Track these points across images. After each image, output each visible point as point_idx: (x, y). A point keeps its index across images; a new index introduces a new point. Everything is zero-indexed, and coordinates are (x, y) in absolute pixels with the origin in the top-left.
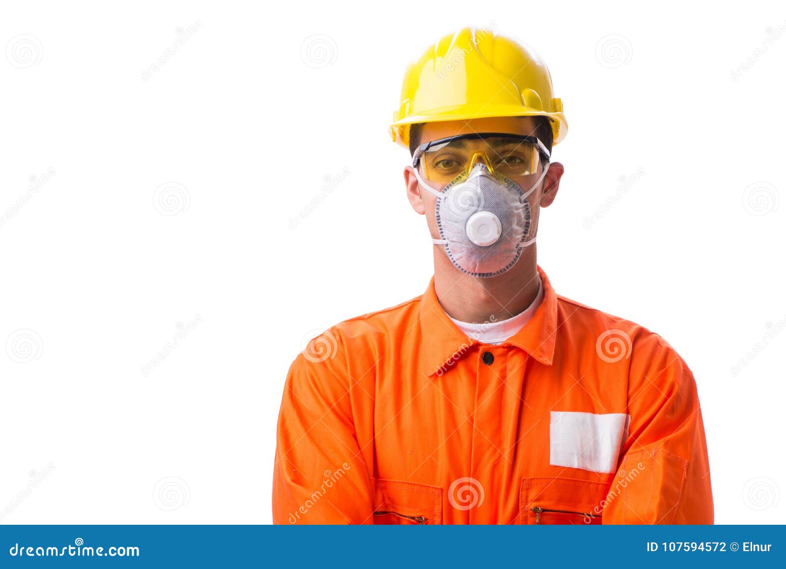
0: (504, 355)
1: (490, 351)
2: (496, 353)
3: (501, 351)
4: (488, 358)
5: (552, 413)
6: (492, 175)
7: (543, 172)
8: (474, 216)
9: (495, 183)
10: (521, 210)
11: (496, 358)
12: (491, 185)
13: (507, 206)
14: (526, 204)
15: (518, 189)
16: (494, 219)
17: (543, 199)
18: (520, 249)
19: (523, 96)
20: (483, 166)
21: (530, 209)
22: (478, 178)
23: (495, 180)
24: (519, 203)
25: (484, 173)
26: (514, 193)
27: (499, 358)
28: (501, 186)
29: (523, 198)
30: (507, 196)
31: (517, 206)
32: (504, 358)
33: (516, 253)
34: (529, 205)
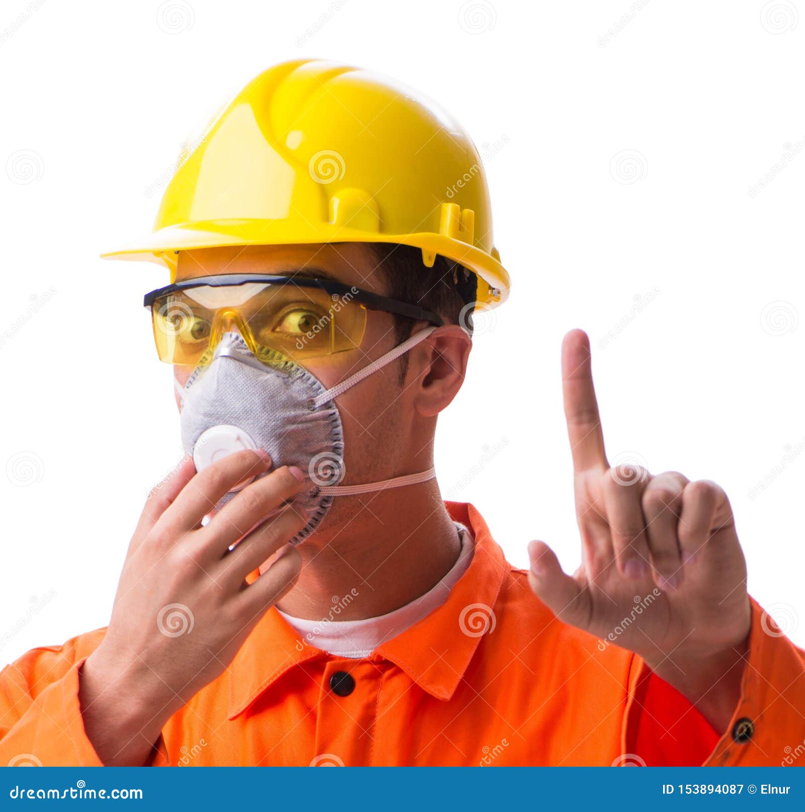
0: (374, 677)
1: (347, 670)
2: (358, 674)
3: (366, 669)
6: (252, 355)
7: (396, 346)
8: (204, 434)
9: (257, 372)
10: (309, 425)
11: (358, 685)
12: (242, 375)
13: (265, 415)
14: (331, 411)
15: (310, 382)
16: (238, 439)
17: (418, 401)
18: (326, 500)
19: (336, 203)
20: (237, 338)
21: (339, 422)
22: (219, 359)
23: (260, 364)
24: (306, 411)
25: (233, 350)
26: (298, 389)
27: (365, 682)
28: (269, 376)
29: (321, 400)
30: (272, 397)
31: (295, 417)
32: (373, 683)
33: (317, 508)
34: (337, 413)
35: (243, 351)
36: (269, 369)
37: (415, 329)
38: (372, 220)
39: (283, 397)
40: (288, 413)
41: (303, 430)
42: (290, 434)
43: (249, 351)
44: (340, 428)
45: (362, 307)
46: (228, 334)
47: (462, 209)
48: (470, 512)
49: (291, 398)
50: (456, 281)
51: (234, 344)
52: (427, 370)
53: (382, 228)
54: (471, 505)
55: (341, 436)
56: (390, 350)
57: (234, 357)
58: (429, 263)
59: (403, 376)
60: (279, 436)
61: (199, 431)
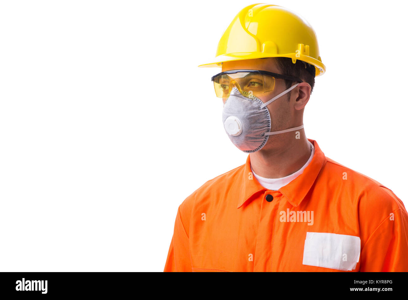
0: (279, 196)
1: (271, 194)
2: (274, 195)
3: (277, 194)
4: (270, 198)
5: (308, 233)
6: (241, 94)
7: (286, 90)
8: (227, 119)
9: (242, 99)
10: (259, 114)
11: (274, 198)
12: (237, 100)
13: (244, 112)
14: (266, 110)
15: (259, 101)
16: (235, 120)
17: (295, 105)
18: (267, 136)
19: (264, 46)
20: (236, 89)
21: (269, 113)
22: (231, 96)
23: (243, 97)
24: (257, 110)
25: (235, 93)
26: (255, 104)
27: (276, 198)
28: (246, 100)
29: (262, 107)
30: (246, 106)
31: (254, 112)
32: (279, 198)
33: (264, 139)
34: (268, 110)
35: (238, 93)
36: (246, 98)
37: (293, 84)
38: (275, 50)
39: (250, 106)
40: (251, 111)
41: (257, 116)
42: (252, 118)
43: (240, 93)
44: (269, 115)
45: (273, 78)
46: (234, 88)
47: (305, 45)
48: (315, 143)
49: (252, 106)
50: (306, 68)
51: (235, 91)
52: (297, 96)
53: (278, 53)
54: (315, 141)
55: (270, 117)
56: (284, 91)
57: (235, 95)
58: (294, 62)
59: (289, 99)
60: (249, 119)
61: (226, 118)
